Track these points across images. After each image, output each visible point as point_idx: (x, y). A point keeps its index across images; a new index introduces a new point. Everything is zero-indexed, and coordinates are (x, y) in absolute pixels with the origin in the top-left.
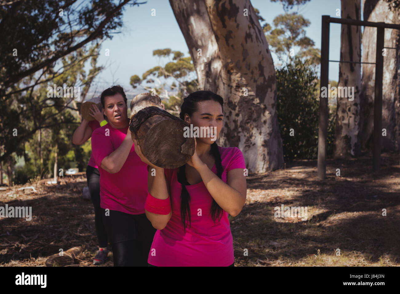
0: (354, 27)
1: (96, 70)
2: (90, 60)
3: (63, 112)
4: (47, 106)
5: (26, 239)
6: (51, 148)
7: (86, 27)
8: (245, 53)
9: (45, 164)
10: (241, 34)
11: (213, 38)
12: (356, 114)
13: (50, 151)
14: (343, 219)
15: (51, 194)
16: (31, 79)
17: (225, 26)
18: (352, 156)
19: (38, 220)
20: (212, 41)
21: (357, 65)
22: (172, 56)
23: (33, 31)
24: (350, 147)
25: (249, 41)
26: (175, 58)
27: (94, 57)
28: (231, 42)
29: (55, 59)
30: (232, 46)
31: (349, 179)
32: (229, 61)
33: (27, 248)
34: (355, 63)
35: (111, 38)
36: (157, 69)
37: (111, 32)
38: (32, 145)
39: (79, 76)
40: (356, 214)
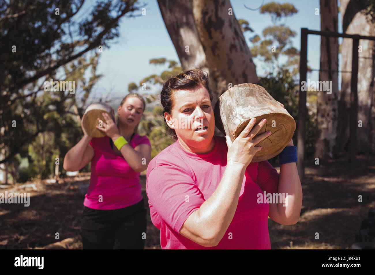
0: (332, 39)
1: (96, 78)
2: (90, 68)
3: (64, 116)
4: (49, 111)
5: (25, 231)
6: (53, 150)
7: (86, 37)
8: (230, 63)
9: (47, 165)
10: (226, 45)
11: (201, 48)
12: (334, 119)
13: (52, 153)
14: (317, 216)
15: (49, 191)
16: (34, 86)
17: (211, 37)
18: (331, 158)
19: (36, 215)
20: (200, 51)
21: (335, 74)
22: (167, 64)
23: (36, 42)
24: (328, 150)
25: (234, 51)
26: (170, 67)
27: (94, 65)
28: (217, 52)
29: (57, 67)
30: (218, 56)
31: (326, 179)
32: (216, 69)
33: (25, 240)
34: (333, 72)
35: (109, 47)
36: (153, 77)
37: (109, 42)
38: (35, 148)
39: (80, 83)
40: (329, 211)
